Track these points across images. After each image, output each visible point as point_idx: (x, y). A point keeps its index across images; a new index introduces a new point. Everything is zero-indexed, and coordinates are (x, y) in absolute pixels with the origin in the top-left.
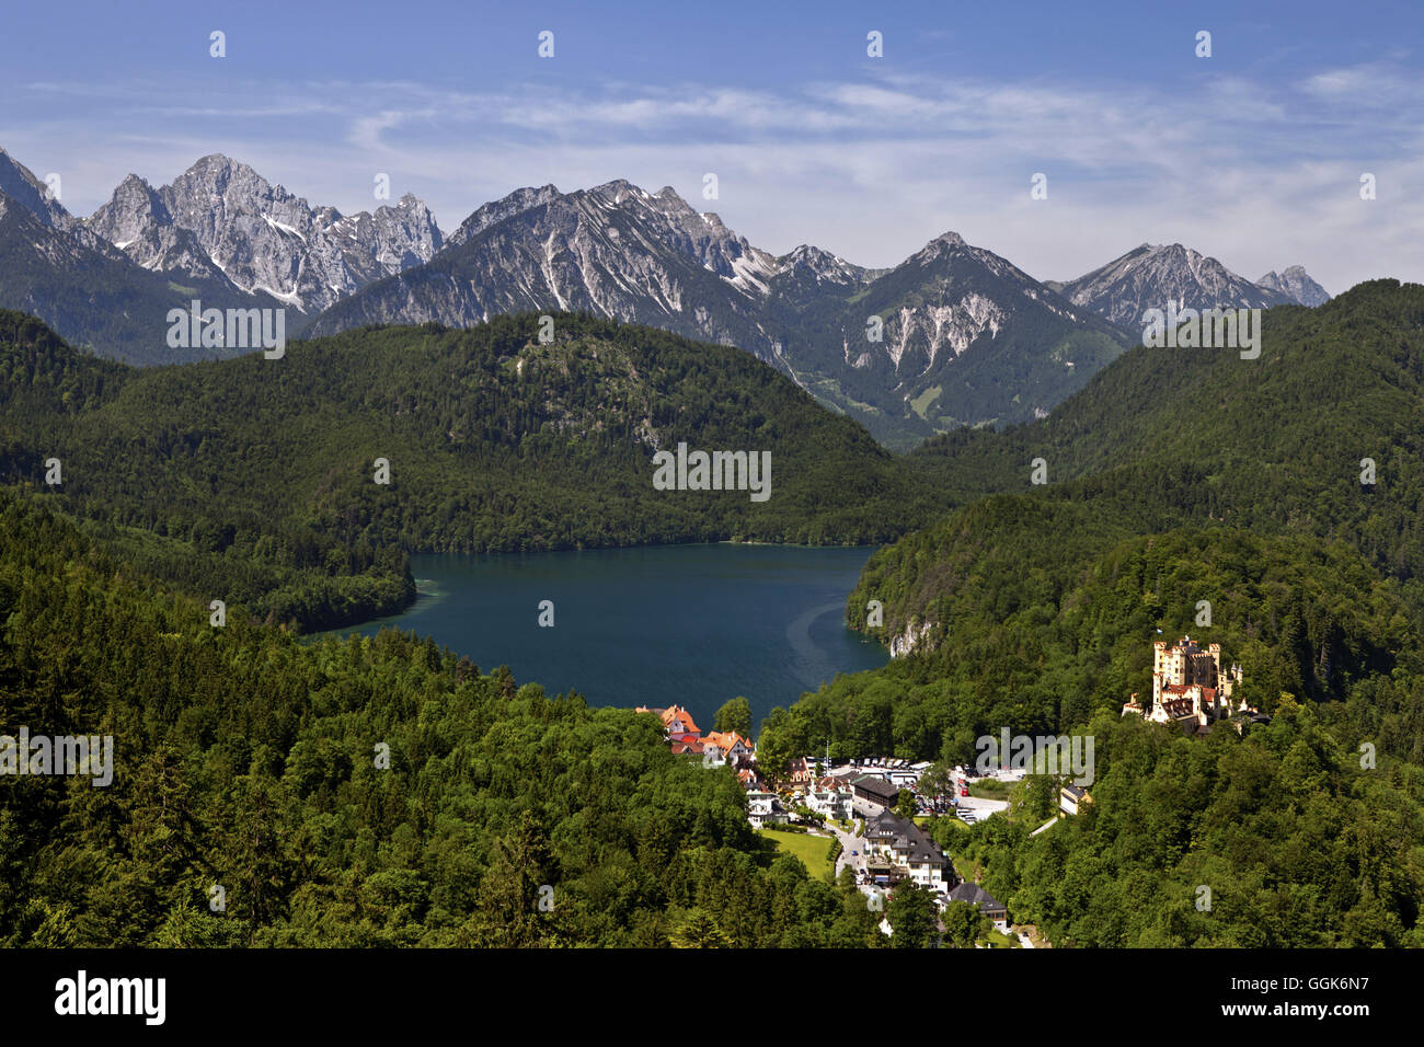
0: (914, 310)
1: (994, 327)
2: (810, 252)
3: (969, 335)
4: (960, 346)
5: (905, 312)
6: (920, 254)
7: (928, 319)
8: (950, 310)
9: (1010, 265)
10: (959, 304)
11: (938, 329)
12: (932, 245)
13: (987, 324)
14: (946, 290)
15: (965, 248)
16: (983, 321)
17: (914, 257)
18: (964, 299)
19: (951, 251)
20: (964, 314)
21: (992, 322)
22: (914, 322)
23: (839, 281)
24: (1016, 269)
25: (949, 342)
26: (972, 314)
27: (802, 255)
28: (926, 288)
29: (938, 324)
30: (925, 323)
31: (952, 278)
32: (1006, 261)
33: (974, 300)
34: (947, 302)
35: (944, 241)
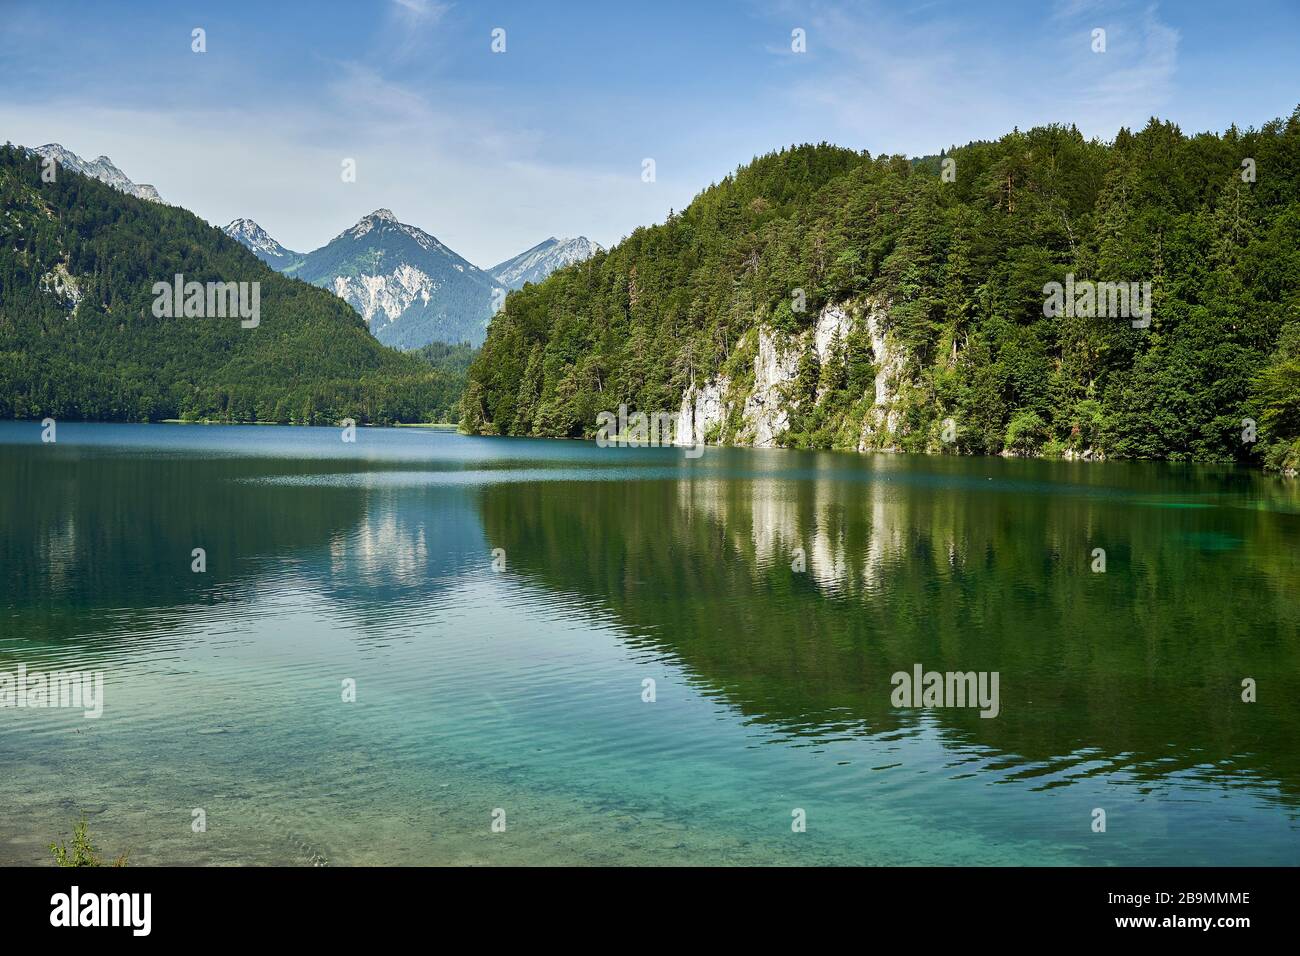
0: (349, 279)
1: (426, 296)
2: (245, 224)
3: (402, 302)
4: (394, 313)
5: (339, 280)
6: (353, 229)
7: (362, 287)
8: (383, 279)
9: (438, 242)
10: (392, 275)
11: (372, 297)
12: (365, 221)
13: (419, 293)
14: (380, 260)
15: (394, 224)
16: (415, 291)
17: (347, 232)
18: (397, 270)
19: (383, 225)
20: (397, 284)
21: (423, 292)
22: (349, 290)
23: (275, 253)
24: (444, 247)
25: (382, 310)
26: (405, 285)
27: (238, 227)
28: (361, 259)
29: (373, 293)
30: (359, 291)
31: (384, 251)
32: (434, 238)
33: (407, 270)
34: (380, 272)
35: (376, 217)
